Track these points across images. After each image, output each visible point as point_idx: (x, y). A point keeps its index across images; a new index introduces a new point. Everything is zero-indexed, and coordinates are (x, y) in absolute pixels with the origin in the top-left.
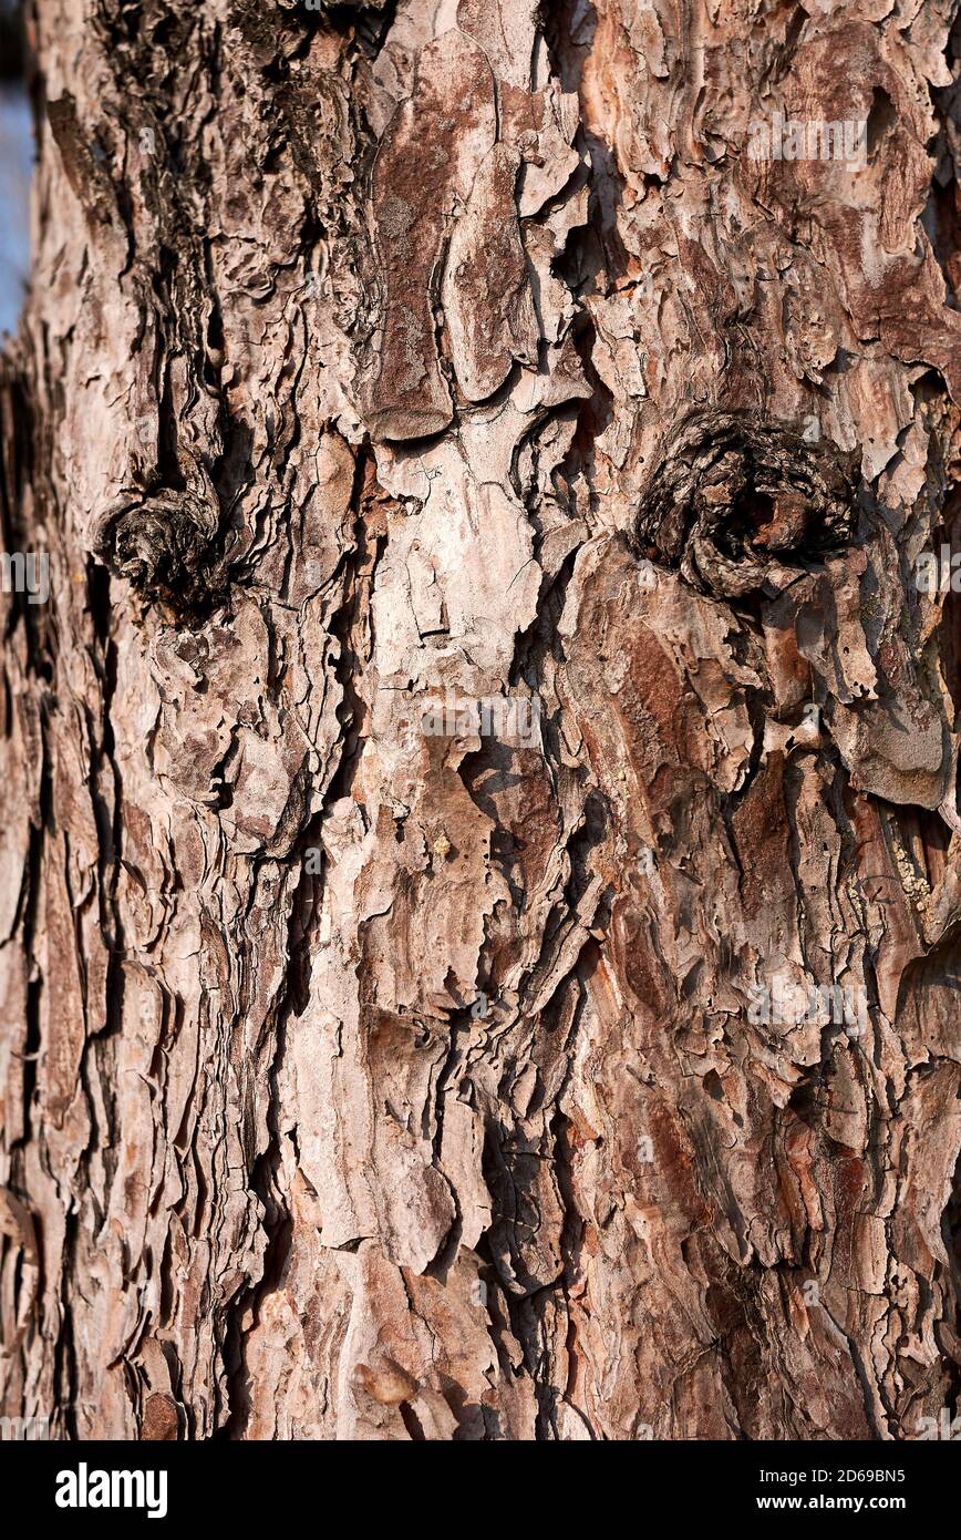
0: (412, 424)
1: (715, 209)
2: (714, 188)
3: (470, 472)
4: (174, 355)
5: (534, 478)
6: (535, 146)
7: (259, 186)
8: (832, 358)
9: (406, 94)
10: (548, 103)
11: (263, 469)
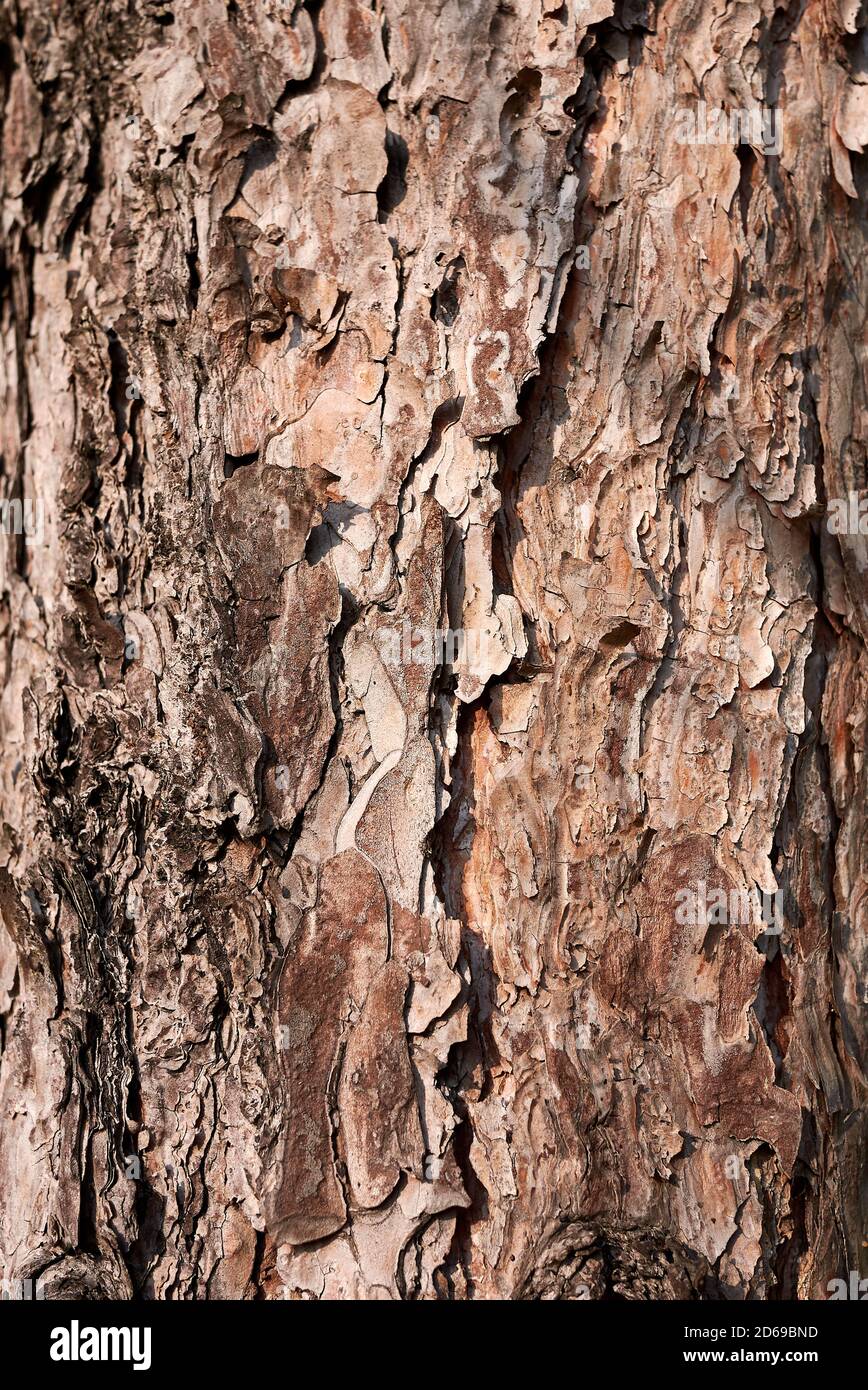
0: (311, 1227)
1: (577, 1013)
2: (577, 994)
3: (361, 1273)
4: (95, 1131)
5: (417, 1279)
6: (422, 968)
7: (178, 966)
8: (678, 1150)
9: (310, 903)
10: (433, 929)
11: (174, 1237)
